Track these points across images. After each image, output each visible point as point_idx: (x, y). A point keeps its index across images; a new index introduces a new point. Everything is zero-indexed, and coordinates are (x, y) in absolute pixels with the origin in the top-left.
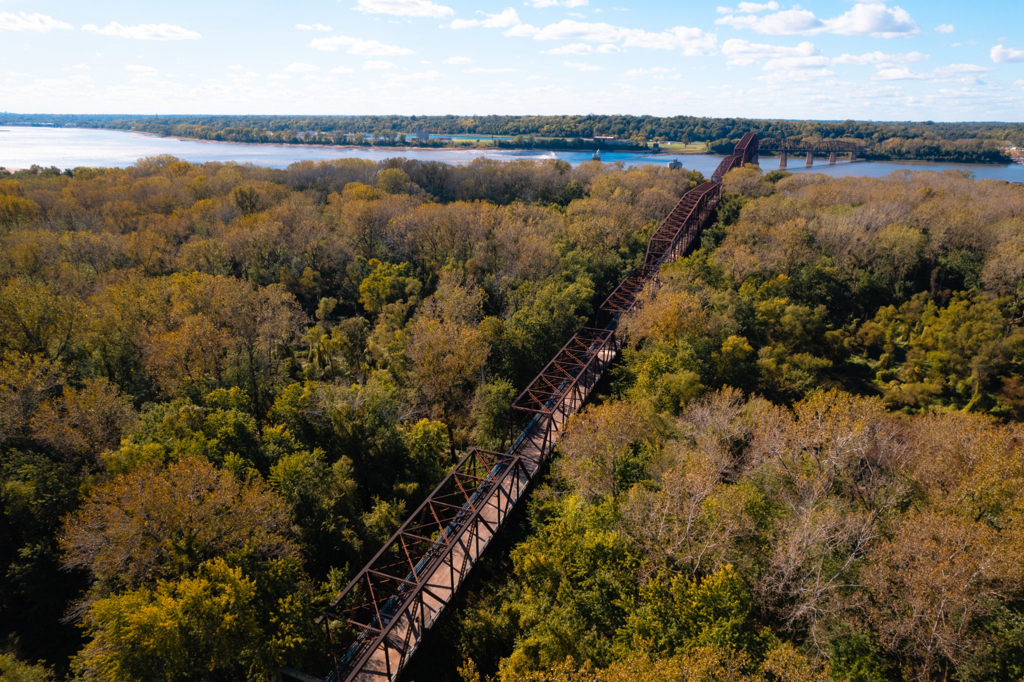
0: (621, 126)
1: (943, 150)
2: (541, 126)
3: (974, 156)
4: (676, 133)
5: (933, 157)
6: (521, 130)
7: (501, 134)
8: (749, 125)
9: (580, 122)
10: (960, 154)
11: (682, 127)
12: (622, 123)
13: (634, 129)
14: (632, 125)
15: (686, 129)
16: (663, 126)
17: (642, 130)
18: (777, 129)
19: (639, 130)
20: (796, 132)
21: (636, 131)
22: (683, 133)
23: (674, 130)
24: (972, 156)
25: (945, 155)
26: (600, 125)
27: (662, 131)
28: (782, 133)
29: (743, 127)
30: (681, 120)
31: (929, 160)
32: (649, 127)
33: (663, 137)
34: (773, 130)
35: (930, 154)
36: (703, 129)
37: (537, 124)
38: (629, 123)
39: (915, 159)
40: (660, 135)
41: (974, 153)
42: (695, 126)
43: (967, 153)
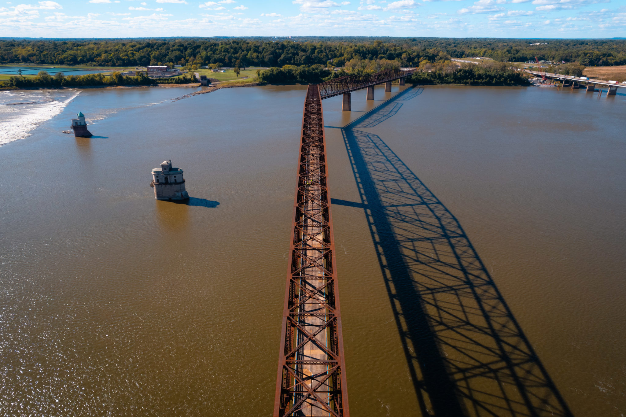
0: (178, 53)
1: (477, 73)
2: (99, 55)
3: (502, 79)
4: (230, 59)
5: (469, 81)
6: (79, 59)
7: (57, 63)
8: (297, 48)
9: (138, 50)
10: (491, 77)
11: (236, 53)
12: (179, 50)
13: (190, 56)
14: (189, 51)
15: (240, 55)
16: (217, 52)
17: (198, 56)
18: (322, 52)
19: (195, 56)
20: (338, 54)
21: (192, 58)
22: (237, 58)
23: (228, 55)
24: (500, 78)
25: (478, 79)
26: (157, 53)
27: (217, 56)
28: (327, 56)
29: (291, 50)
30: (235, 45)
31: (466, 83)
32: (204, 54)
33: (217, 64)
34: (318, 53)
35: (466, 77)
36: (255, 54)
37: (96, 52)
38: (186, 49)
39: (454, 82)
40: (215, 62)
41: (501, 76)
42: (248, 50)
43: (495, 76)
